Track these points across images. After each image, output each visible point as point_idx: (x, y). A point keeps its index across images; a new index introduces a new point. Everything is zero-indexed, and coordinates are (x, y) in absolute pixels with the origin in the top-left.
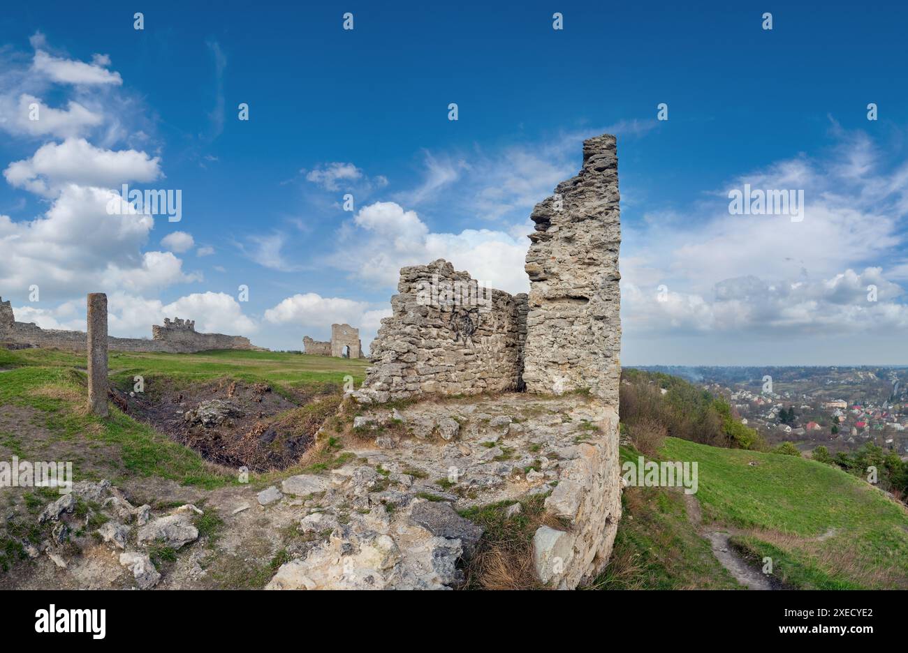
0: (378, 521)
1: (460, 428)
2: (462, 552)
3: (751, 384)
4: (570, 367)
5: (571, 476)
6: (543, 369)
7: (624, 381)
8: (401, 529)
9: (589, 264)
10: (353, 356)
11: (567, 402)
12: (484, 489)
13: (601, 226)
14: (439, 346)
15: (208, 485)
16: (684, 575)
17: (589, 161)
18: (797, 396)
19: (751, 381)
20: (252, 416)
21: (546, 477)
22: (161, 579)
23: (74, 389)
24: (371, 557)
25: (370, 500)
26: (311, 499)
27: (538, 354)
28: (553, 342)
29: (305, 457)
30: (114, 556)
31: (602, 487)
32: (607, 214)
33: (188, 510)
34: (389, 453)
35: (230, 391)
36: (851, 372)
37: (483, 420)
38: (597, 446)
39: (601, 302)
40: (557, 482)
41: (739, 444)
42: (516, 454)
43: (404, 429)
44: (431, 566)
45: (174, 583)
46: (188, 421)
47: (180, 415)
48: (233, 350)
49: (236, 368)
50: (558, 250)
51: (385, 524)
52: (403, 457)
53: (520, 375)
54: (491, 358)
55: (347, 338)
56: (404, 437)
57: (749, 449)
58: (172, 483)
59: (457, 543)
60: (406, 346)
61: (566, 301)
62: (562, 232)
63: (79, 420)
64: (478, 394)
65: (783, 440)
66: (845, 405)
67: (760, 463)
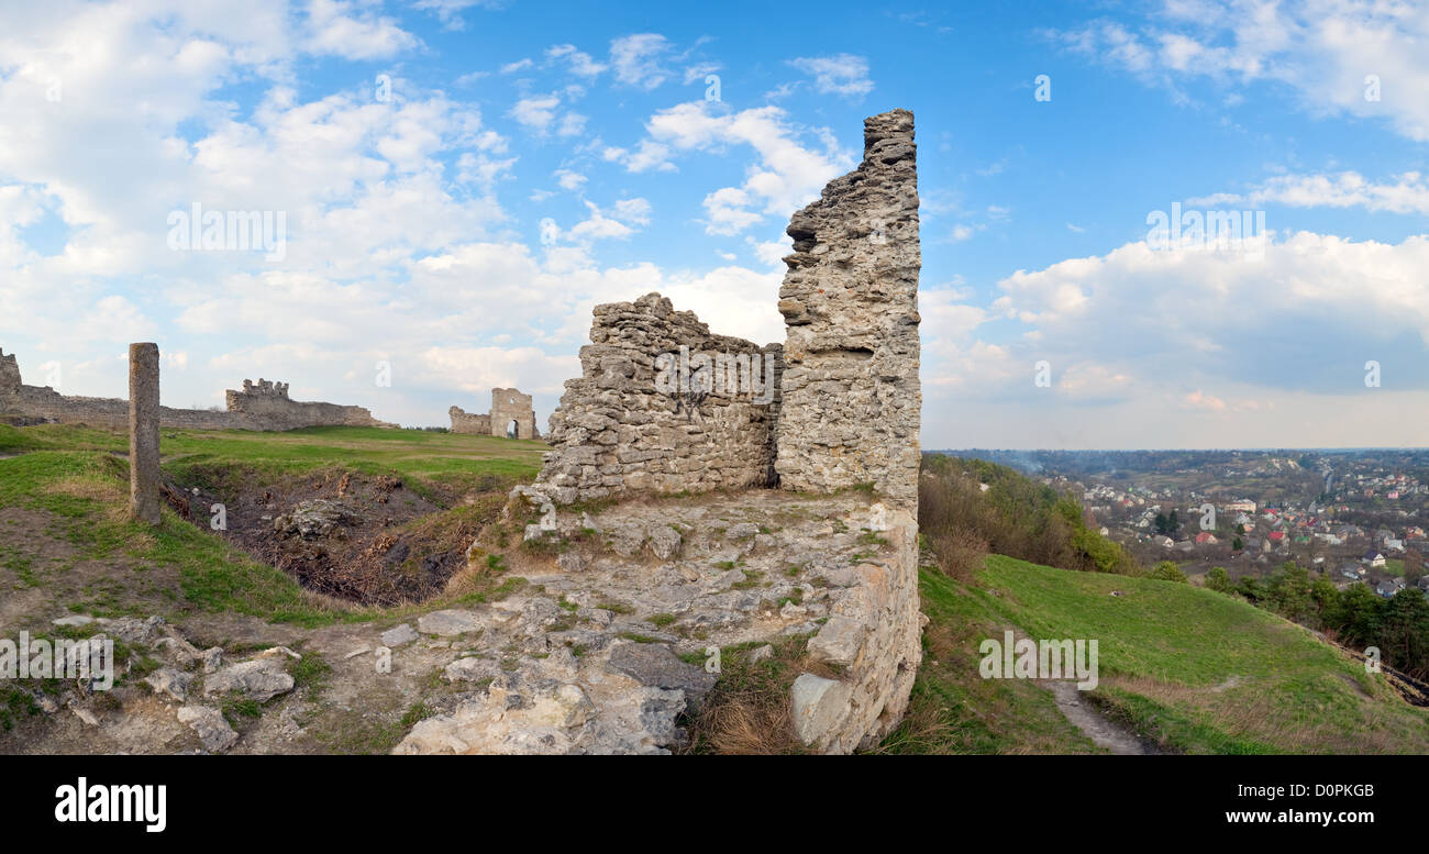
0: (561, 668)
1: (682, 541)
2: (685, 705)
3: (1114, 477)
4: (845, 452)
5: (847, 612)
6: (806, 455)
7: (924, 473)
8: (595, 676)
9: (874, 301)
10: (523, 435)
11: (840, 503)
12: (718, 628)
13: (891, 245)
14: (650, 421)
15: (309, 622)
16: (1015, 734)
17: (874, 148)
18: (1183, 495)
19: (1114, 472)
20: (374, 524)
21: (810, 613)
22: (239, 740)
23: (110, 484)
24: (550, 712)
25: (548, 642)
26: (461, 640)
27: (798, 432)
28: (821, 415)
29: (453, 583)
30: (169, 711)
31: (893, 625)
32: (900, 226)
33: (280, 653)
34: (577, 577)
35: (341, 487)
36: (1262, 458)
37: (716, 530)
38: (886, 566)
39: (891, 355)
40: (826, 619)
41: (1096, 565)
42: (766, 579)
43: (600, 543)
44: (639, 723)
45: (259, 744)
46: (279, 531)
47: (268, 521)
48: (346, 426)
49: (350, 453)
50: (828, 279)
51: (571, 670)
52: (598, 584)
53: (771, 463)
54: (728, 438)
55: (515, 410)
56: (599, 554)
57: (1110, 572)
58: (255, 620)
59: (679, 695)
60: (602, 419)
61: (840, 354)
62: (833, 253)
63: (117, 530)
64: (709, 491)
65: (1162, 559)
66: (1253, 507)
67: (1127, 593)
